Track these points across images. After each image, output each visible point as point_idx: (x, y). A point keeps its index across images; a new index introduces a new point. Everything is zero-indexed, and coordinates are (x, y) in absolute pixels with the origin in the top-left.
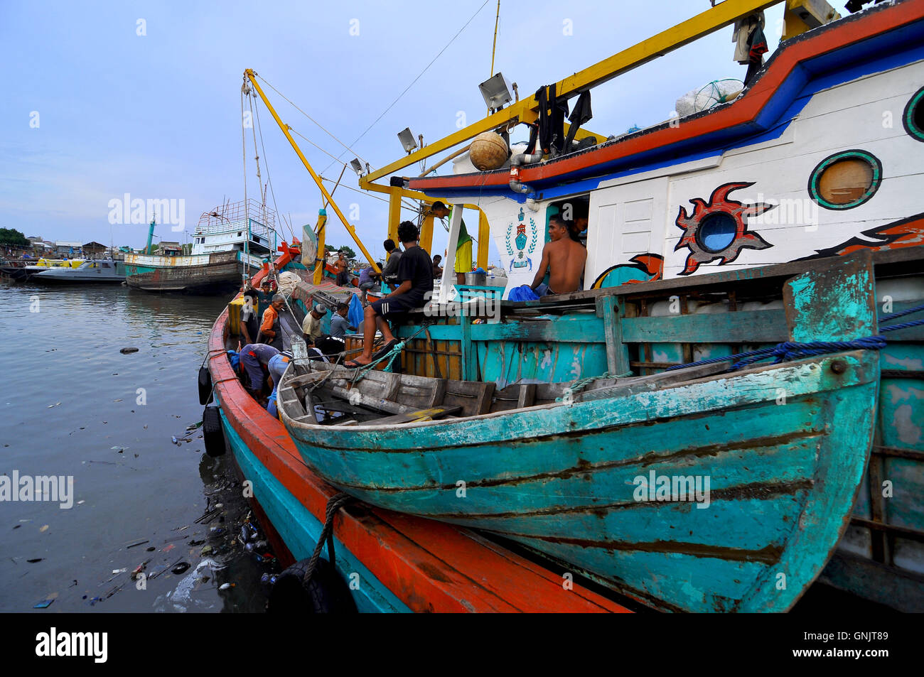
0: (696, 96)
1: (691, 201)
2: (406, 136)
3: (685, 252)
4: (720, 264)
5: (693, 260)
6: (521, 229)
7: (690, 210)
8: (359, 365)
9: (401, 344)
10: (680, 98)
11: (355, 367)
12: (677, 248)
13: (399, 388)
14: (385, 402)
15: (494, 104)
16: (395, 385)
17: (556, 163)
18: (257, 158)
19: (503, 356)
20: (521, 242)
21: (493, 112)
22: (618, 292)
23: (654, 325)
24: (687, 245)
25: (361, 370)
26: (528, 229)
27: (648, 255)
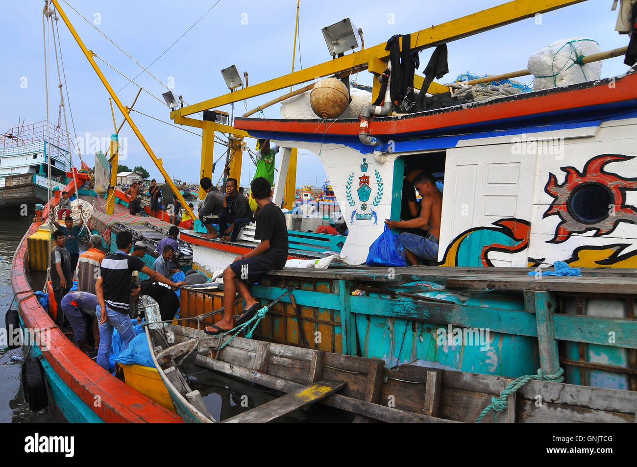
0: (554, 55)
1: (563, 169)
2: (231, 73)
3: (555, 220)
4: (595, 236)
5: (564, 229)
6: (364, 180)
7: (561, 178)
8: (221, 331)
9: (265, 309)
10: (534, 54)
11: (218, 333)
12: (546, 215)
13: (269, 358)
14: (259, 375)
15: (335, 49)
16: (265, 355)
17: (412, 118)
18: (61, 86)
19: (392, 332)
20: (364, 193)
21: (334, 58)
22: (553, 289)
23: (596, 326)
24: (558, 213)
25: (224, 336)
26: (373, 181)
27: (513, 219)
